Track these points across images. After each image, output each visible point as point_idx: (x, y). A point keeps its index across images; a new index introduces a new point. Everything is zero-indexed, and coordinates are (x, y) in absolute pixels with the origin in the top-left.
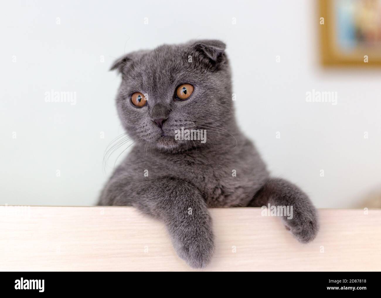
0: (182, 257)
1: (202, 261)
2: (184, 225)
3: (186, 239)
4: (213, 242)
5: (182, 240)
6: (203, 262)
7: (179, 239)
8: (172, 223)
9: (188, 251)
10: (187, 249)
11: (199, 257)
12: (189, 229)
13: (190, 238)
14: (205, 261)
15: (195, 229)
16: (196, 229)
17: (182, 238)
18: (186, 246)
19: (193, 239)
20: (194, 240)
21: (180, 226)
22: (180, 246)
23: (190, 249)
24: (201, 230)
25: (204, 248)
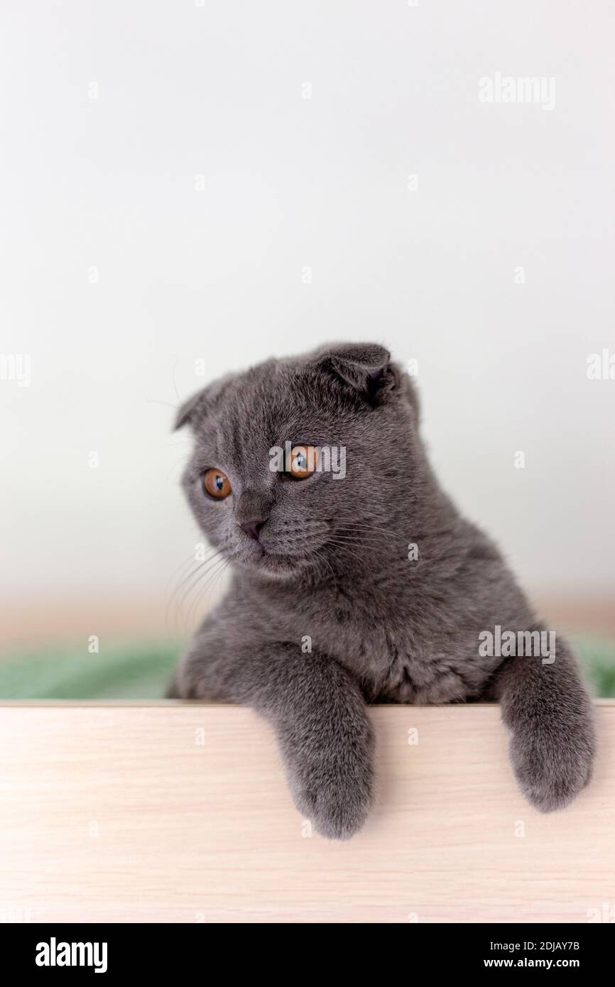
0: (301, 810)
1: (341, 827)
2: (309, 745)
3: (312, 776)
4: (369, 788)
5: (304, 776)
6: (343, 829)
7: (298, 772)
8: (286, 737)
9: (315, 801)
10: (314, 798)
11: (335, 816)
12: (319, 754)
13: (321, 773)
14: (347, 827)
15: (333, 756)
16: (336, 757)
17: (305, 772)
18: (311, 790)
19: (327, 777)
20: (328, 780)
21: (303, 746)
22: (300, 788)
23: (319, 797)
24: (346, 760)
25: (348, 799)
